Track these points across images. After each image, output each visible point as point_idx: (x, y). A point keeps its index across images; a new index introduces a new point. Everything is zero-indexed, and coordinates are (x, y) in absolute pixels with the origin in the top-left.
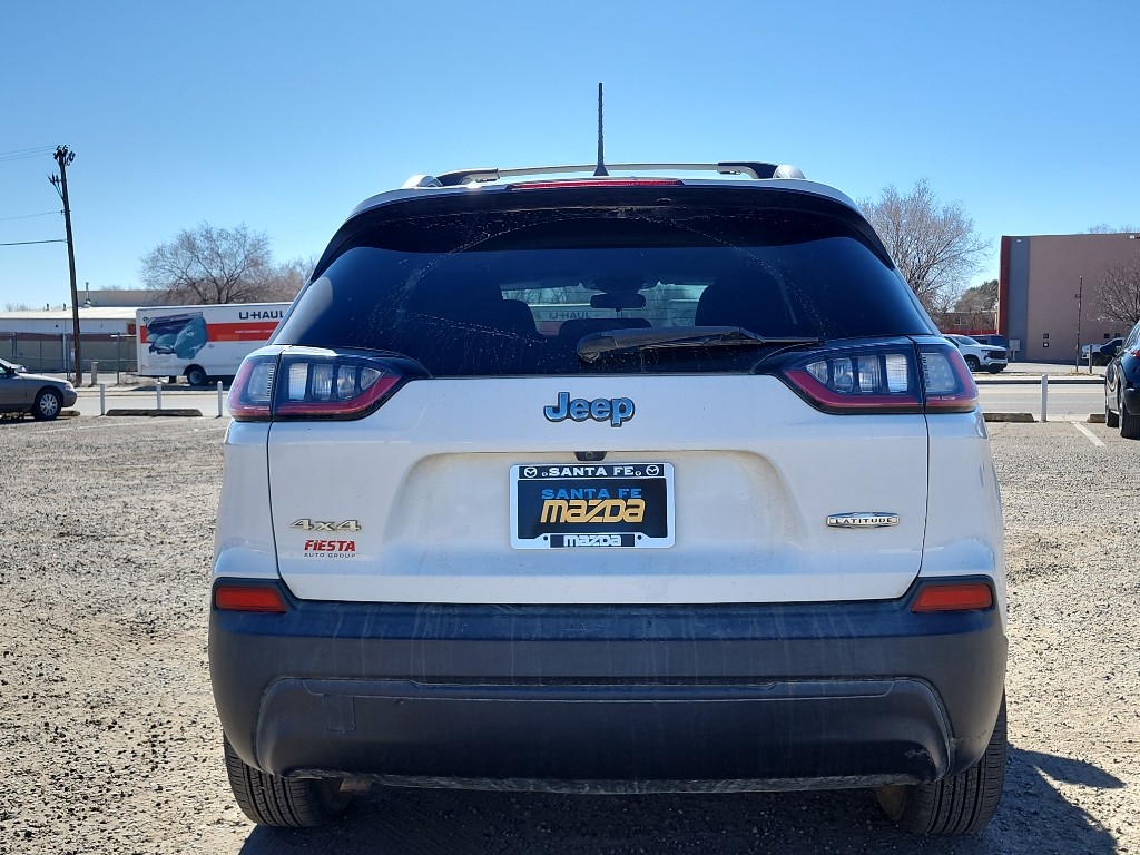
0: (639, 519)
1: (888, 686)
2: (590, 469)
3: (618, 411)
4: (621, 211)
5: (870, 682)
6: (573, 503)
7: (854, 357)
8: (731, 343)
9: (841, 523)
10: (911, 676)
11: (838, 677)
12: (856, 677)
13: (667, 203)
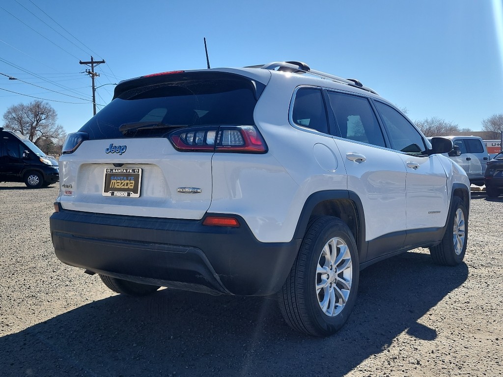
0: (132, 187)
1: (187, 250)
2: (122, 170)
3: (122, 150)
4: (175, 83)
5: (181, 247)
6: (118, 181)
7: (196, 131)
8: (160, 127)
9: (182, 191)
10: (195, 247)
11: (170, 244)
12: (175, 245)
13: (186, 80)
